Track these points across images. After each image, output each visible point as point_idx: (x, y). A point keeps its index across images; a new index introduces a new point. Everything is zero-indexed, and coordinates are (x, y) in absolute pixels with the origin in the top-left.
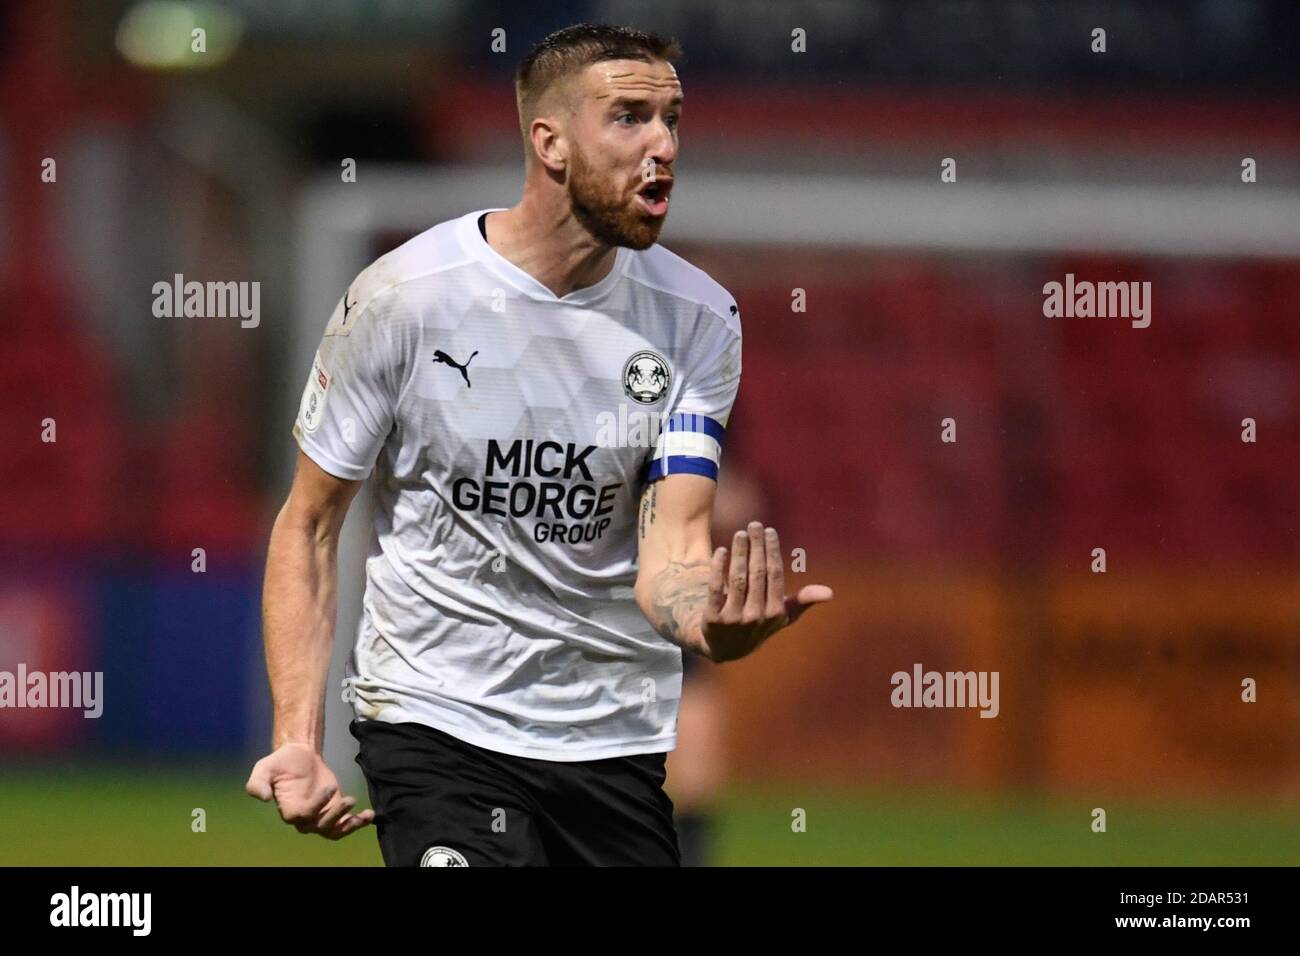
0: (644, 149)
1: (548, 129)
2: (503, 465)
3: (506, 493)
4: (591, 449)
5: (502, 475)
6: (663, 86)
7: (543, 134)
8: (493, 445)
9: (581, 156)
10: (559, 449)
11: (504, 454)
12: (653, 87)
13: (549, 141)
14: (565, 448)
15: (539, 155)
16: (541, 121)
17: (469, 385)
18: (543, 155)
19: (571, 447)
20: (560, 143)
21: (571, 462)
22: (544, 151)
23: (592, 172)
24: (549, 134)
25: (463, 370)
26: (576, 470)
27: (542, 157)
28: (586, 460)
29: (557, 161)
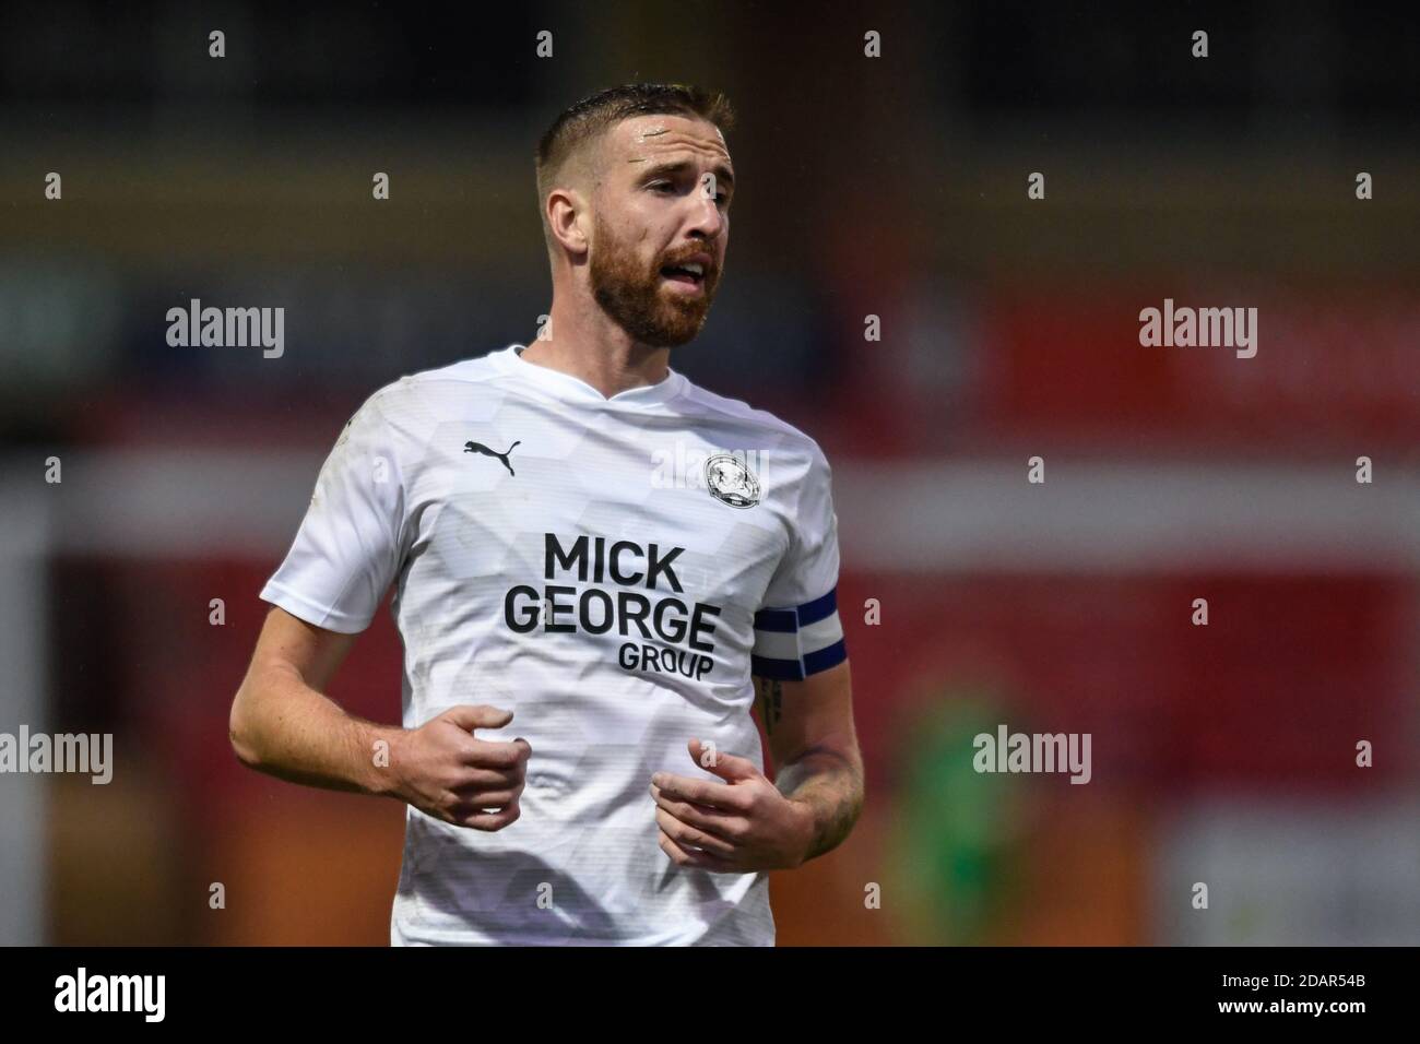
0: (681, 222)
1: (567, 202)
2: (566, 564)
3: (573, 600)
4: (677, 551)
5: (566, 577)
6: (706, 148)
7: (561, 208)
8: (551, 541)
9: (606, 229)
10: (638, 551)
11: (567, 552)
12: (695, 148)
13: (569, 218)
14: (646, 550)
15: (556, 232)
16: (560, 192)
17: (513, 473)
18: (560, 233)
19: (653, 549)
20: (583, 219)
21: (654, 568)
22: (562, 229)
23: (617, 246)
24: (568, 209)
25: (504, 459)
26: (662, 578)
27: (558, 235)
28: (673, 565)
29: (577, 240)
